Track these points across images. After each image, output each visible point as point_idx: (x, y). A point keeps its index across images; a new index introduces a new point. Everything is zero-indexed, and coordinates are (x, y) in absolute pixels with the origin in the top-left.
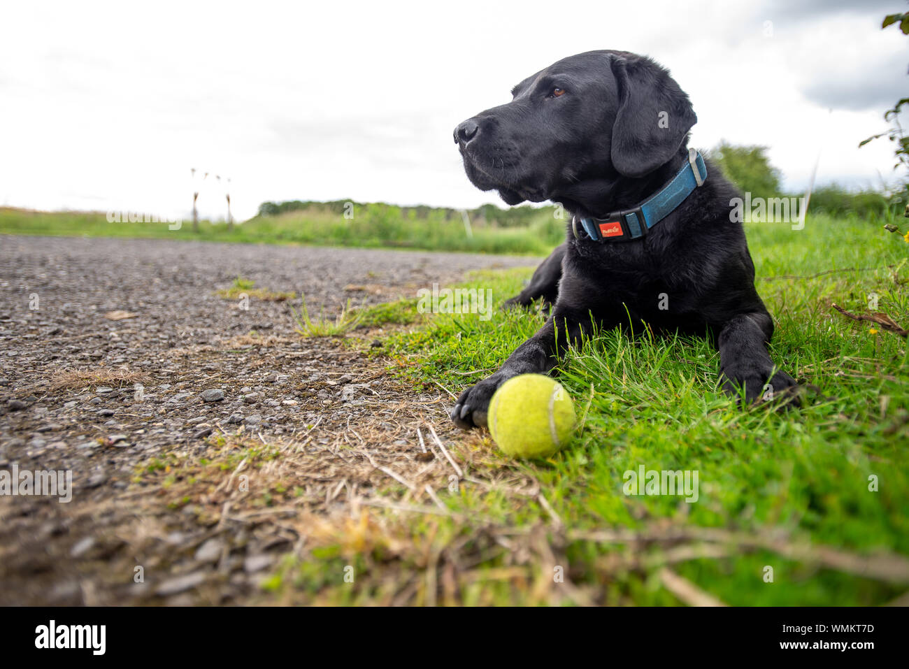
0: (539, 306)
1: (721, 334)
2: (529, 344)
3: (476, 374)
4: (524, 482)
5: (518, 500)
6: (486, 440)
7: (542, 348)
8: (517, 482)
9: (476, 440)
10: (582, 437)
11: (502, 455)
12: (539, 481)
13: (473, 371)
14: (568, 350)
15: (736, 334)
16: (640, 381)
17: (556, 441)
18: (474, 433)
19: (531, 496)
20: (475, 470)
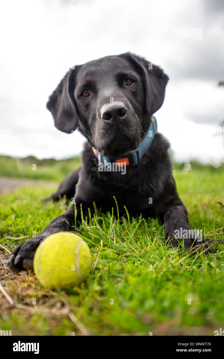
0: (63, 202)
1: (165, 216)
2: (60, 218)
3: (24, 239)
4: (59, 305)
5: (54, 318)
6: (31, 279)
7: (68, 220)
8: (53, 306)
9: (24, 279)
10: (94, 273)
11: (42, 287)
12: (70, 304)
13: (22, 237)
14: (82, 224)
15: (173, 215)
16: (123, 241)
17: (79, 276)
18: (23, 273)
19: (64, 315)
20: (22, 300)
